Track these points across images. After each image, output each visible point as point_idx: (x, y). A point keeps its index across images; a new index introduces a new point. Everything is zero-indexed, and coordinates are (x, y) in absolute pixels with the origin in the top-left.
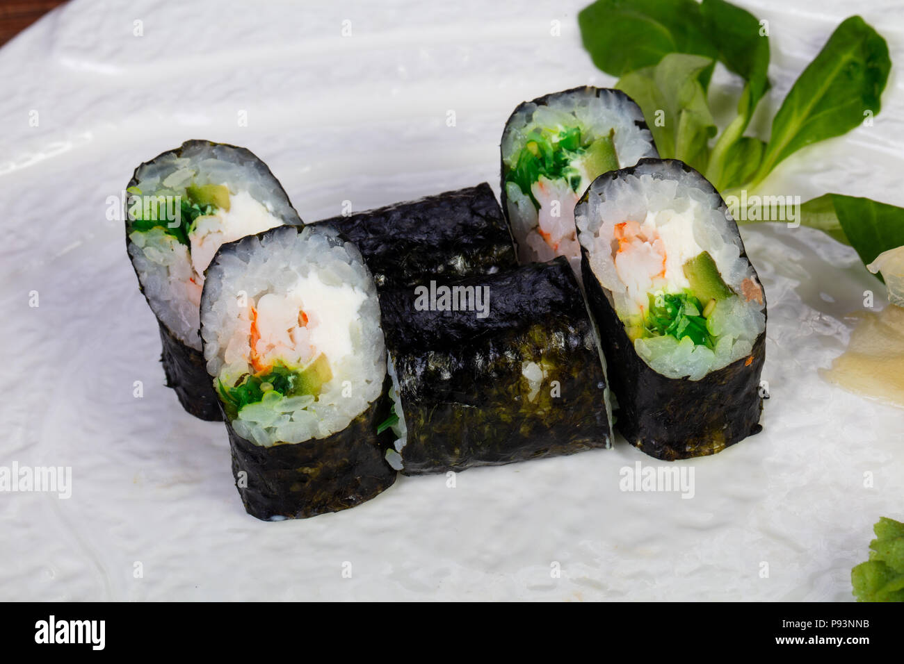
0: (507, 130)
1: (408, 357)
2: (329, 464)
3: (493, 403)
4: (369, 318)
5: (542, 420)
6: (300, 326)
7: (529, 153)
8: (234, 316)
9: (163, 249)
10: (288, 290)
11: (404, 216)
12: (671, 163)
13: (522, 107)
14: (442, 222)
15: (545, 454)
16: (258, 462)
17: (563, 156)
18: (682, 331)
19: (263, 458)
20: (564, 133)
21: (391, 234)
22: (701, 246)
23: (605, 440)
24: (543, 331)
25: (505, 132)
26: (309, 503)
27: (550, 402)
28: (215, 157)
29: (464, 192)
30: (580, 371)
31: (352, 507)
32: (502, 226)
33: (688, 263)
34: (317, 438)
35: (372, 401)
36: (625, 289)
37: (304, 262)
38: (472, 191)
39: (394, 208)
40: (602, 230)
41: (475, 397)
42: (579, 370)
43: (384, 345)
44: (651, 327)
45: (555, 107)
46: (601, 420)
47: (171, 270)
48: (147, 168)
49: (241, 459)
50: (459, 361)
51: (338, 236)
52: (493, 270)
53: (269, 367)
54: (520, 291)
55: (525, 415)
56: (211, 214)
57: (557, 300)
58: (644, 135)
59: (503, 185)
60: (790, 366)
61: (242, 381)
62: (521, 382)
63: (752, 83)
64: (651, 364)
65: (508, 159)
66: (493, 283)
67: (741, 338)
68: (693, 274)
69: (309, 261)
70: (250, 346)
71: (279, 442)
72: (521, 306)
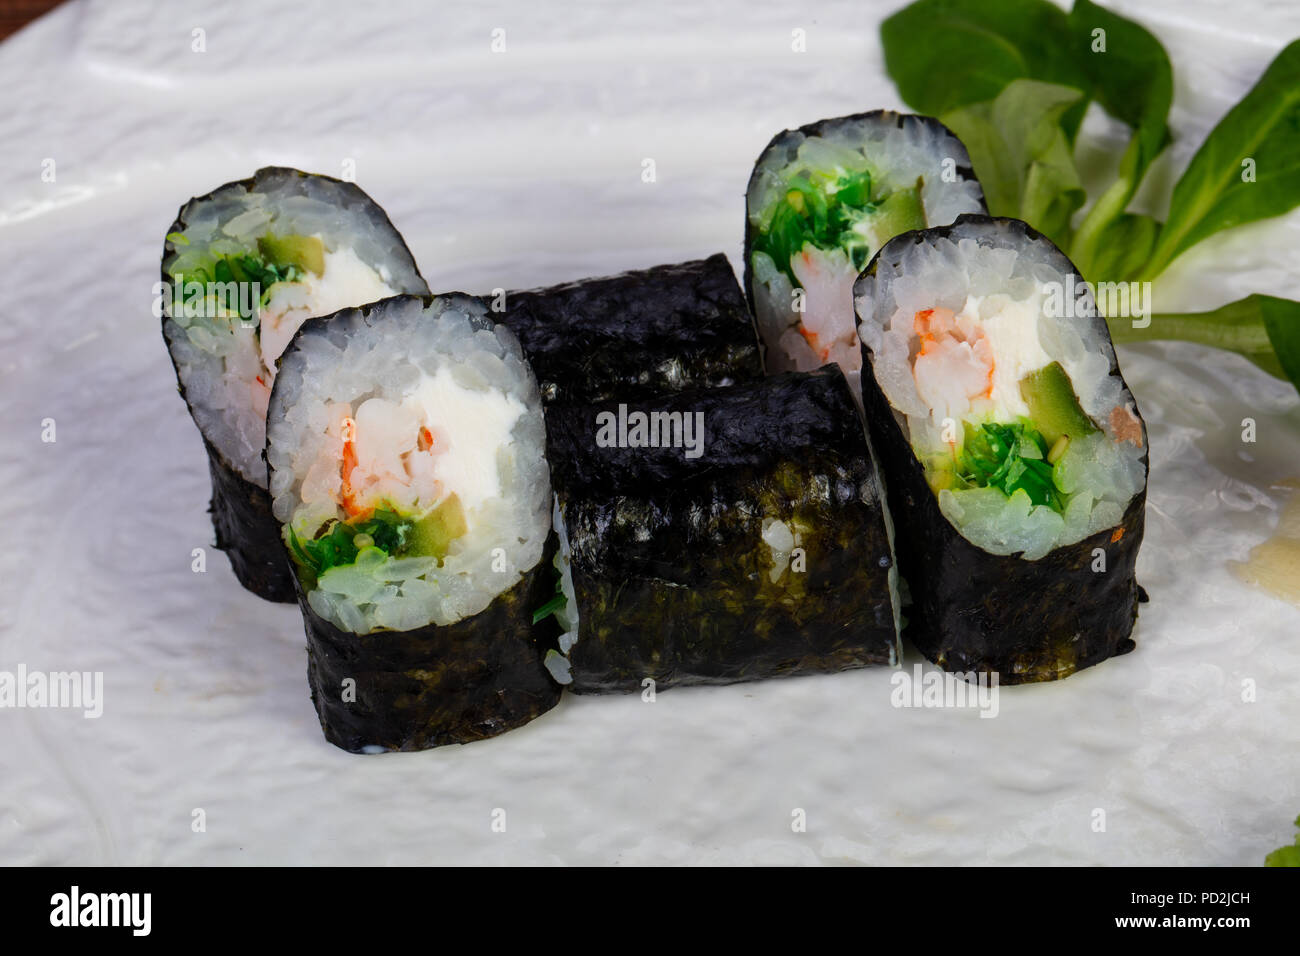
0: (757, 171)
1: (586, 502)
2: (455, 666)
3: (715, 581)
4: (527, 442)
5: (791, 613)
6: (421, 450)
7: (789, 208)
8: (318, 430)
9: (217, 331)
10: (404, 393)
11: (592, 297)
12: (1008, 224)
13: (782, 138)
14: (650, 306)
15: (794, 669)
16: (345, 658)
17: (842, 215)
18: (1013, 482)
19: (353, 652)
20: (845, 179)
21: (570, 323)
22: (1048, 353)
23: (888, 651)
24: (795, 472)
25: (754, 174)
26: (423, 727)
27: (804, 585)
28: (305, 194)
29: (688, 267)
30: (852, 538)
31: (489, 738)
32: (742, 317)
33: (1028, 378)
34: (439, 625)
35: (526, 570)
36: (928, 413)
37: (432, 351)
38: (700, 264)
39: (578, 285)
40: (895, 320)
41: (687, 571)
42: (851, 536)
43: (548, 485)
44: (966, 474)
45: (832, 141)
46: (883, 618)
47: (228, 363)
48: (200, 206)
49: (319, 653)
50: (663, 512)
51: (485, 315)
52: (725, 383)
53: (370, 510)
54: (764, 411)
55: (764, 604)
56: (295, 280)
57: (822, 426)
58: (970, 188)
59: (747, 258)
60: (1182, 554)
61: (327, 531)
62: (759, 550)
63: (1144, 131)
64: (963, 530)
65: (757, 216)
66: (724, 399)
67: (1106, 498)
68: (1036, 396)
69: (440, 352)
70: (342, 477)
71: (380, 627)
72: (764, 434)
